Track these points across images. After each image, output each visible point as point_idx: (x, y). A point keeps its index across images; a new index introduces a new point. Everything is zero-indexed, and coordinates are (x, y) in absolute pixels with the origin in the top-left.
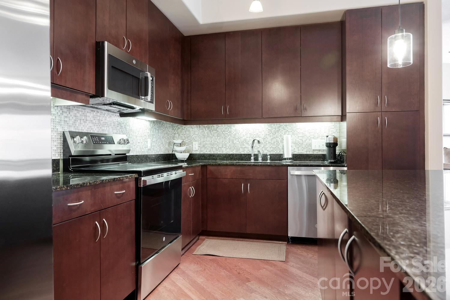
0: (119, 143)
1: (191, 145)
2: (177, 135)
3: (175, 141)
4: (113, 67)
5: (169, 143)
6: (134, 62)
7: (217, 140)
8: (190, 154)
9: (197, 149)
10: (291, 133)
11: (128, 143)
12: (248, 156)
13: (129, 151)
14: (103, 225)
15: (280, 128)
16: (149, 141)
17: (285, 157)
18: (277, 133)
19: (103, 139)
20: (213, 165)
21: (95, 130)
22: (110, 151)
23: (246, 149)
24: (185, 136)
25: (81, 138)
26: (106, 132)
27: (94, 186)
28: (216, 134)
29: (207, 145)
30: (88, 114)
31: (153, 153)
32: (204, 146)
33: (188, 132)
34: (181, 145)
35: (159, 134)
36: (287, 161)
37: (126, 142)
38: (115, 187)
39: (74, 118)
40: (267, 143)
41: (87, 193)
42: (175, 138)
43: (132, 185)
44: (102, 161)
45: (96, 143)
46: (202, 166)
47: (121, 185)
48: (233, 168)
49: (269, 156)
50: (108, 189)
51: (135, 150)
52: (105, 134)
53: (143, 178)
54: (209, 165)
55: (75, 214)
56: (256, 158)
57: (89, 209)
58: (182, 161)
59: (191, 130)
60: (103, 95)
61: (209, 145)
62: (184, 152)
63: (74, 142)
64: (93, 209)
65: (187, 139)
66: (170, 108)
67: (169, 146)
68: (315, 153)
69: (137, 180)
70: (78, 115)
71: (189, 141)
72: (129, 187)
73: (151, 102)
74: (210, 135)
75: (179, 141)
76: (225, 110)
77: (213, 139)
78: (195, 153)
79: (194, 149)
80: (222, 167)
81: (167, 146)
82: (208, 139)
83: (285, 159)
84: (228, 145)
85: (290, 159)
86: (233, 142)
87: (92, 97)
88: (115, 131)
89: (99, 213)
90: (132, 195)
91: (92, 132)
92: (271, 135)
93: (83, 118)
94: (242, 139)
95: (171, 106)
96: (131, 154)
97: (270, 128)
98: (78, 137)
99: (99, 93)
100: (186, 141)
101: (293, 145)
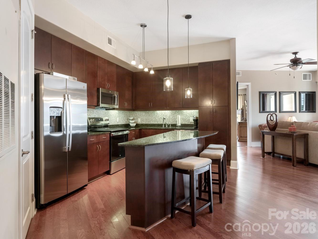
0: (105, 121)
1: (137, 120)
2: (131, 115)
3: (130, 118)
4: (103, 96)
5: (128, 119)
6: (110, 92)
7: (149, 118)
8: (137, 124)
9: (139, 121)
10: (181, 114)
11: (109, 120)
12: (161, 125)
13: (109, 123)
14: (99, 147)
15: (176, 112)
16: (118, 119)
17: (178, 125)
18: (175, 115)
19: (100, 119)
20: (144, 129)
21: (97, 116)
22: (102, 124)
23: (161, 122)
24: (135, 116)
25: (92, 119)
26: (100, 117)
27: (97, 135)
28: (148, 115)
29: (144, 120)
30: (94, 111)
31: (120, 124)
32: (143, 120)
33: (136, 114)
34: (132, 120)
35: (123, 115)
36: (178, 127)
37: (108, 120)
38: (103, 136)
39: (90, 113)
40: (171, 119)
41: (95, 137)
42: (130, 117)
43: (109, 135)
44: (99, 127)
45: (97, 121)
46: (139, 129)
47: (105, 135)
48: (152, 130)
49: (170, 125)
50: (101, 136)
51: (111, 123)
52: (100, 118)
53: (112, 133)
54: (142, 129)
55: (92, 143)
56: (165, 126)
57: (95, 141)
58: (133, 127)
59: (137, 113)
60: (99, 106)
61: (145, 120)
62: (134, 123)
63: (90, 121)
64: (97, 142)
65: (135, 117)
66: (126, 105)
67: (127, 120)
68: (191, 124)
69: (110, 134)
70: (91, 111)
71: (136, 118)
72: (107, 136)
73: (117, 105)
74: (146, 115)
75: (132, 118)
76: (150, 105)
77: (147, 117)
78: (139, 123)
79: (139, 122)
80: (148, 130)
81: (126, 120)
82: (145, 117)
83: (178, 126)
84: (153, 120)
85: (180, 126)
86: (155, 118)
87: (96, 106)
88: (104, 116)
89: (98, 143)
90: (108, 139)
91: (95, 117)
92: (172, 115)
93: (93, 112)
94: (160, 117)
95: (126, 104)
96: (110, 124)
97: (172, 112)
98: (91, 119)
99: (98, 105)
100: (135, 118)
101: (181, 120)
